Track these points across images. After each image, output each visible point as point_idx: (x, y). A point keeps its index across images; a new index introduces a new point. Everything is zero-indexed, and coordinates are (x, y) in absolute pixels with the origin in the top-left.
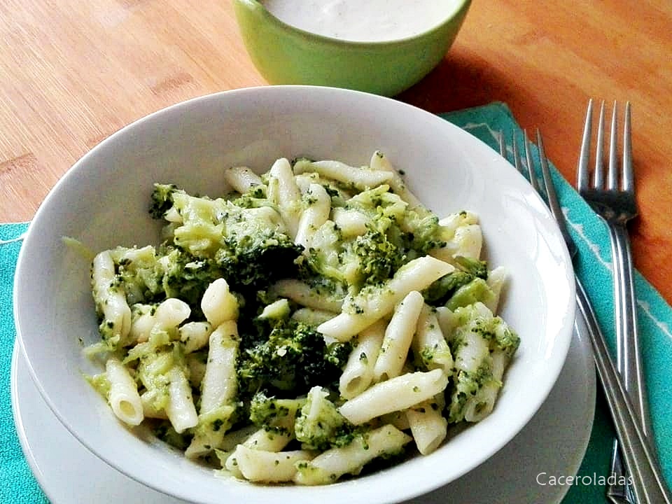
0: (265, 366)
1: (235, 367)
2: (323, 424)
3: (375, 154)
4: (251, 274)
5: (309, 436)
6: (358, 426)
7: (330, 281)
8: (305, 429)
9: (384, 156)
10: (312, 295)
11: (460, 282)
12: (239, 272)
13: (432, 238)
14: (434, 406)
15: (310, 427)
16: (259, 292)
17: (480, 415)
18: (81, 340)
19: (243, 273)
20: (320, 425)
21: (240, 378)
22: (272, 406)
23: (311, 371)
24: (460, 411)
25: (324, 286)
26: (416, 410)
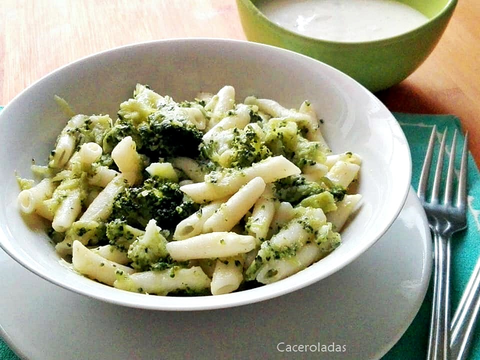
0: (130, 201)
1: (114, 199)
2: (149, 250)
3: (304, 103)
4: (157, 143)
5: (135, 255)
6: (175, 261)
7: (213, 164)
8: (135, 250)
9: (310, 105)
10: (197, 171)
11: (313, 192)
12: (149, 139)
13: (306, 157)
14: (237, 263)
15: (137, 249)
16: (160, 158)
17: (270, 279)
18: (33, 160)
19: (152, 140)
20: (146, 250)
21: (114, 207)
22: (121, 228)
23: (161, 214)
24: (255, 272)
25: (208, 166)
26: (222, 261)
